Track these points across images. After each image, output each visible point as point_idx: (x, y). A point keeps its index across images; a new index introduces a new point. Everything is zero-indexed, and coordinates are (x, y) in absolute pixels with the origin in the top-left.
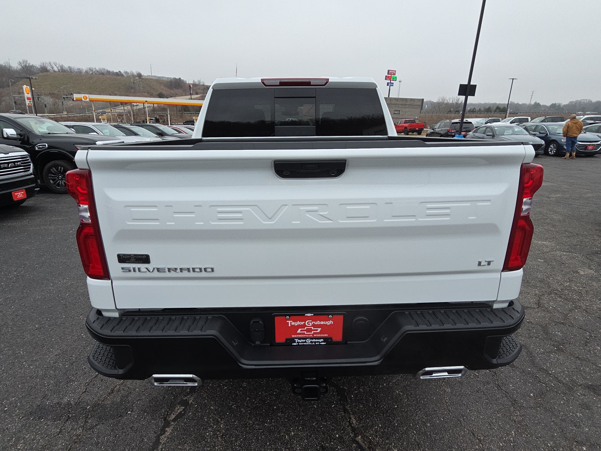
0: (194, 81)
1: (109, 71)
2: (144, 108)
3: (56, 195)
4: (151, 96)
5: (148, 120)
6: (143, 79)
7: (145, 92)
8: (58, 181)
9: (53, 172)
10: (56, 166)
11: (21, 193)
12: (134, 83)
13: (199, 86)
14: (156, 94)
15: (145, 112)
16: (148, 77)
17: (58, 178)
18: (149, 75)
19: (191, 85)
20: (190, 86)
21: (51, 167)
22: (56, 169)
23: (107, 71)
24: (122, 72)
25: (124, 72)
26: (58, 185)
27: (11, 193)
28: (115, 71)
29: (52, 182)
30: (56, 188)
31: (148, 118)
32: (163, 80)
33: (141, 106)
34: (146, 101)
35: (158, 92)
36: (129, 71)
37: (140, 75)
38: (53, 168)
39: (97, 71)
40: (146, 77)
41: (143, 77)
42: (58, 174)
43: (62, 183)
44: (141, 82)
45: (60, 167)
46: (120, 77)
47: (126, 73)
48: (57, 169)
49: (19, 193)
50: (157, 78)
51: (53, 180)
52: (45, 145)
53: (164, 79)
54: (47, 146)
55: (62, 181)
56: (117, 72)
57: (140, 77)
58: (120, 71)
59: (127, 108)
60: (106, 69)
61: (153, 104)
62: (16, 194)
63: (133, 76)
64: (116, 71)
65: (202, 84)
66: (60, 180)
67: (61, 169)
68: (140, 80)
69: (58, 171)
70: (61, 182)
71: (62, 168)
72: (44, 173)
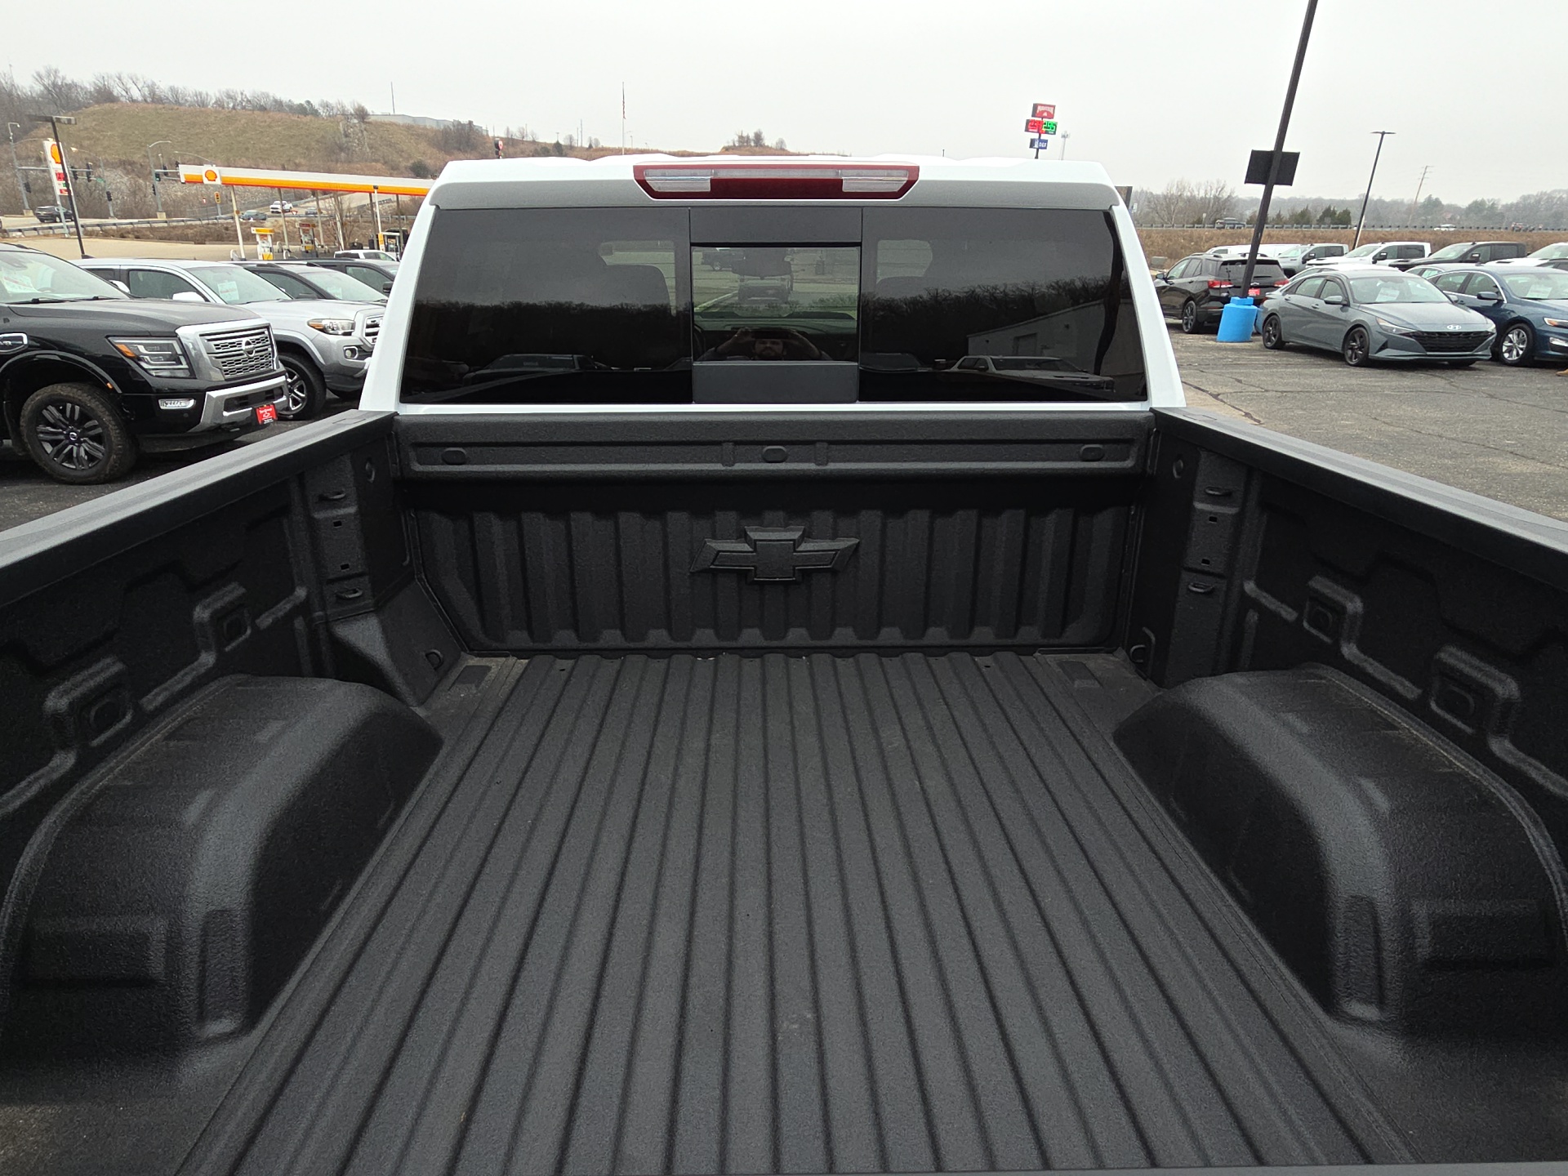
0: (508, 129)
2: (372, 204)
3: (64, 488)
4: (394, 170)
5: (381, 238)
6: (369, 123)
7: (377, 161)
8: (67, 446)
9: (52, 421)
10: (59, 402)
12: (346, 136)
13: (522, 146)
14: (406, 168)
15: (374, 214)
16: (387, 120)
17: (67, 436)
18: (387, 112)
19: (500, 143)
20: (497, 146)
21: (44, 405)
22: (59, 411)
23: (276, 101)
24: (316, 104)
25: (321, 105)
26: (69, 457)
28: (296, 102)
29: (49, 448)
30: (62, 469)
31: (381, 234)
32: (425, 128)
33: (359, 200)
34: (376, 187)
35: (412, 161)
36: (332, 101)
37: (362, 114)
38: (51, 408)
39: (249, 101)
40: (379, 119)
41: (372, 119)
42: (67, 426)
43: (78, 453)
44: (365, 133)
45: (69, 406)
46: (309, 118)
47: (326, 106)
48: (63, 412)
50: (410, 122)
51: (54, 443)
52: (21, 339)
53: (428, 125)
54: (25, 341)
55: (79, 447)
56: (301, 105)
57: (363, 118)
58: (308, 102)
59: (327, 204)
60: (271, 94)
61: (397, 195)
63: (346, 116)
64: (298, 100)
65: (529, 138)
66: (73, 443)
67: (73, 410)
68: (363, 126)
69: (65, 416)
70: (75, 448)
71: (77, 408)
72: (23, 422)
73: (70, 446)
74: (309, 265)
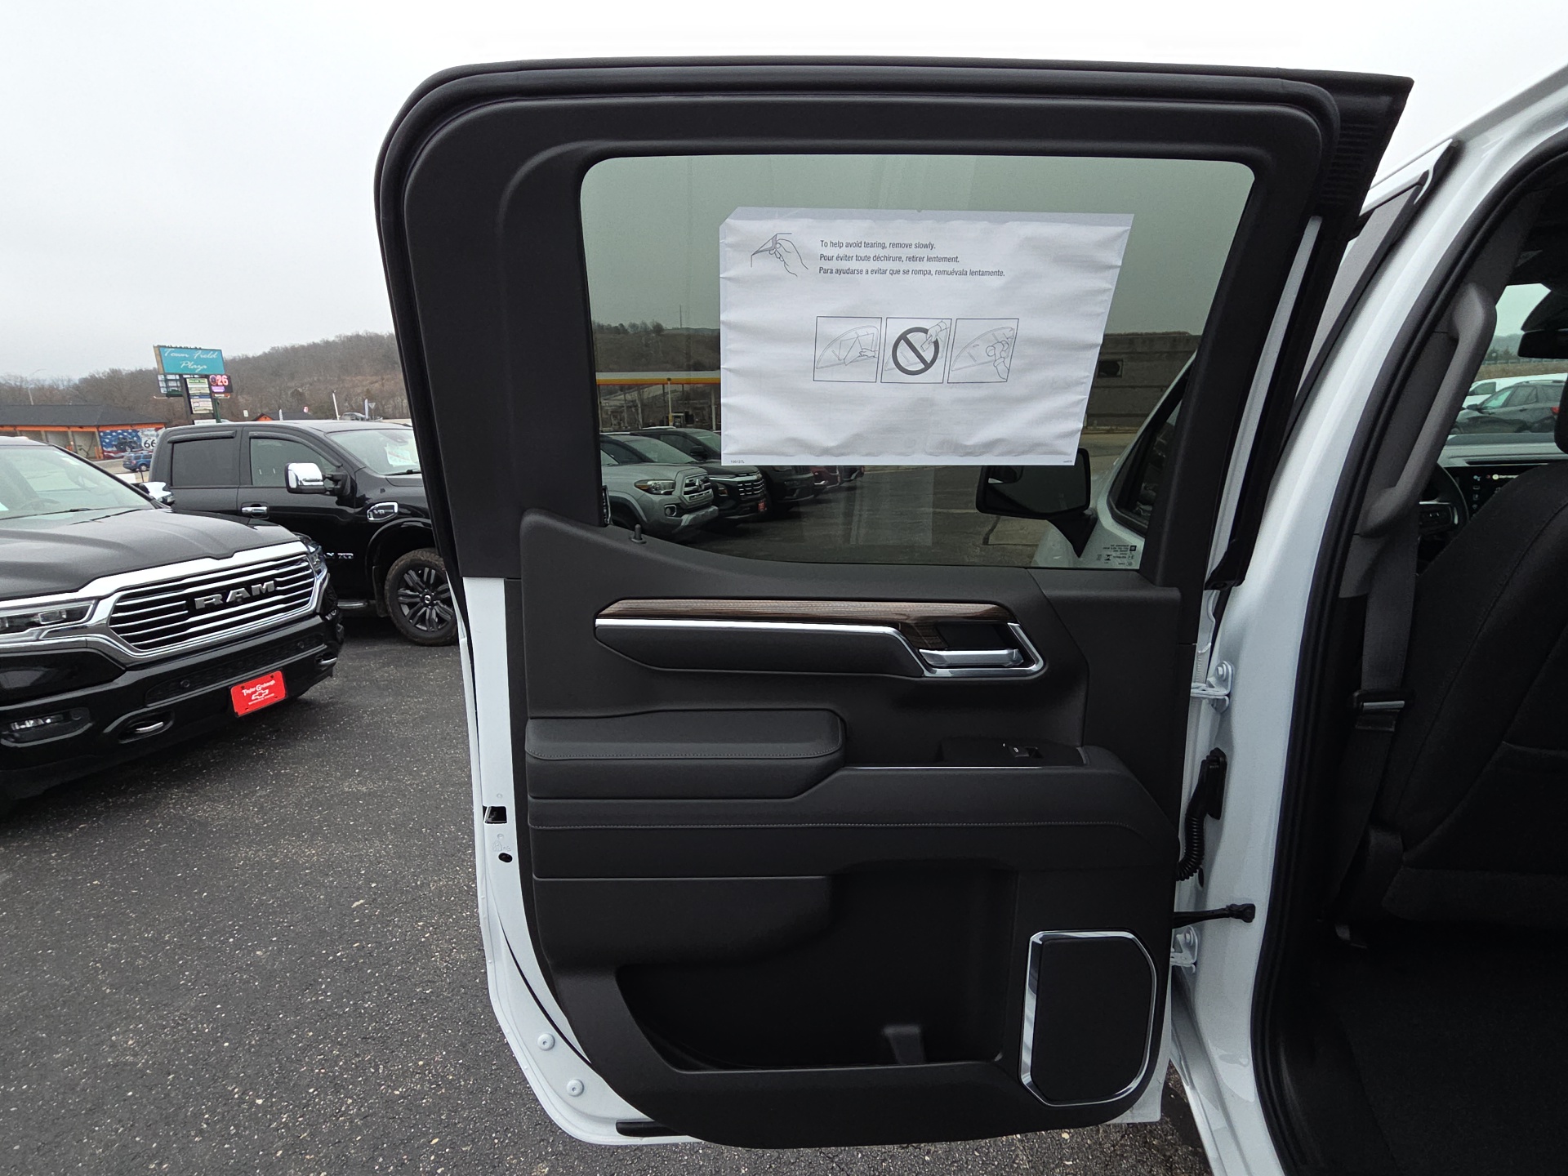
1: (603, 326)
2: (664, 394)
3: (416, 648)
4: (679, 368)
5: (670, 418)
6: (663, 335)
7: (667, 362)
8: (421, 608)
9: (411, 584)
10: (417, 566)
11: (265, 685)
12: (647, 345)
15: (666, 402)
16: (675, 332)
17: (423, 599)
18: (675, 326)
21: (405, 569)
22: (418, 575)
24: (626, 324)
25: (629, 326)
26: (422, 619)
27: (227, 690)
28: (613, 325)
29: (406, 611)
30: (417, 632)
31: (671, 415)
32: (703, 336)
33: (657, 391)
34: (669, 379)
35: (692, 362)
36: (638, 322)
37: (658, 329)
38: (412, 573)
40: (670, 332)
41: (665, 332)
42: (424, 589)
43: (431, 614)
44: (660, 341)
45: (427, 570)
46: (622, 335)
47: (633, 326)
48: (421, 576)
49: (259, 688)
50: (692, 332)
51: (411, 606)
52: (393, 507)
53: (706, 333)
54: (396, 509)
55: (431, 609)
56: (616, 327)
57: (659, 332)
58: (621, 325)
59: (632, 396)
61: (683, 384)
62: (245, 692)
63: (646, 331)
66: (427, 605)
67: (429, 574)
68: (660, 338)
69: (422, 580)
70: (428, 611)
71: (433, 572)
72: (387, 587)
73: (425, 609)
74: (631, 434)
